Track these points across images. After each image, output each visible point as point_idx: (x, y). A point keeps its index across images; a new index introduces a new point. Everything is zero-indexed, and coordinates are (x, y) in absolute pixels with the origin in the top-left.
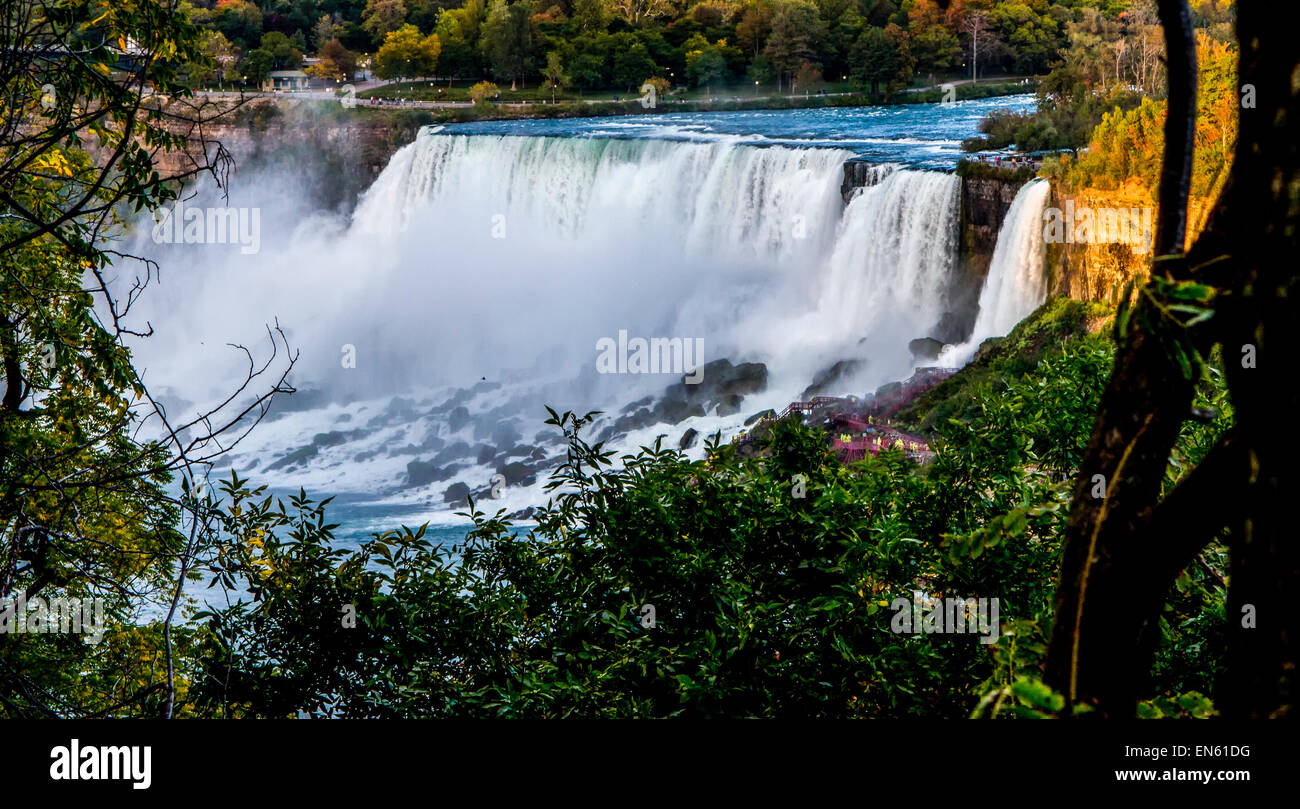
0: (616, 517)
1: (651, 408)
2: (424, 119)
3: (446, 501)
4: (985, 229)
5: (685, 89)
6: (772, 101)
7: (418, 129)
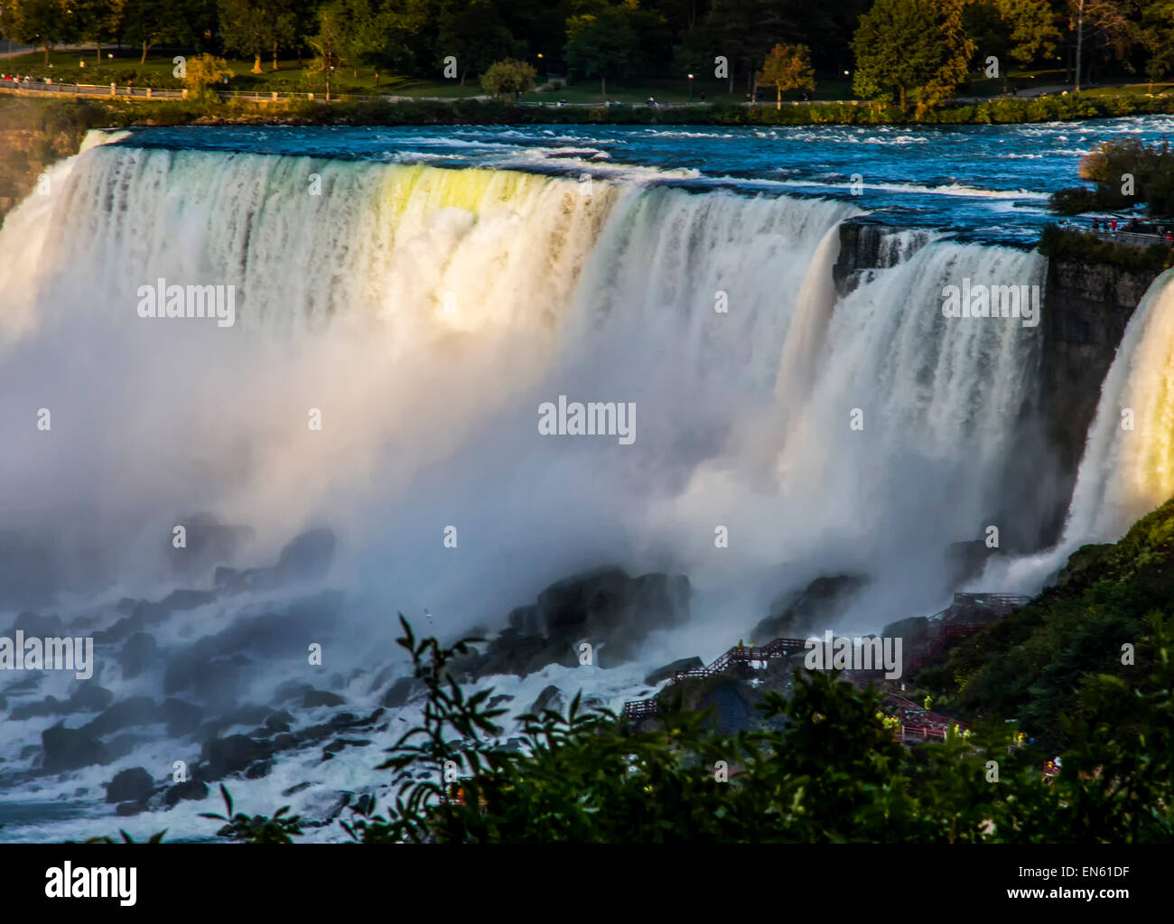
0: (500, 827)
1: (481, 648)
2: (94, 117)
3: (110, 799)
4: (1086, 351)
5: (563, 82)
6: (716, 109)
7: (84, 134)
